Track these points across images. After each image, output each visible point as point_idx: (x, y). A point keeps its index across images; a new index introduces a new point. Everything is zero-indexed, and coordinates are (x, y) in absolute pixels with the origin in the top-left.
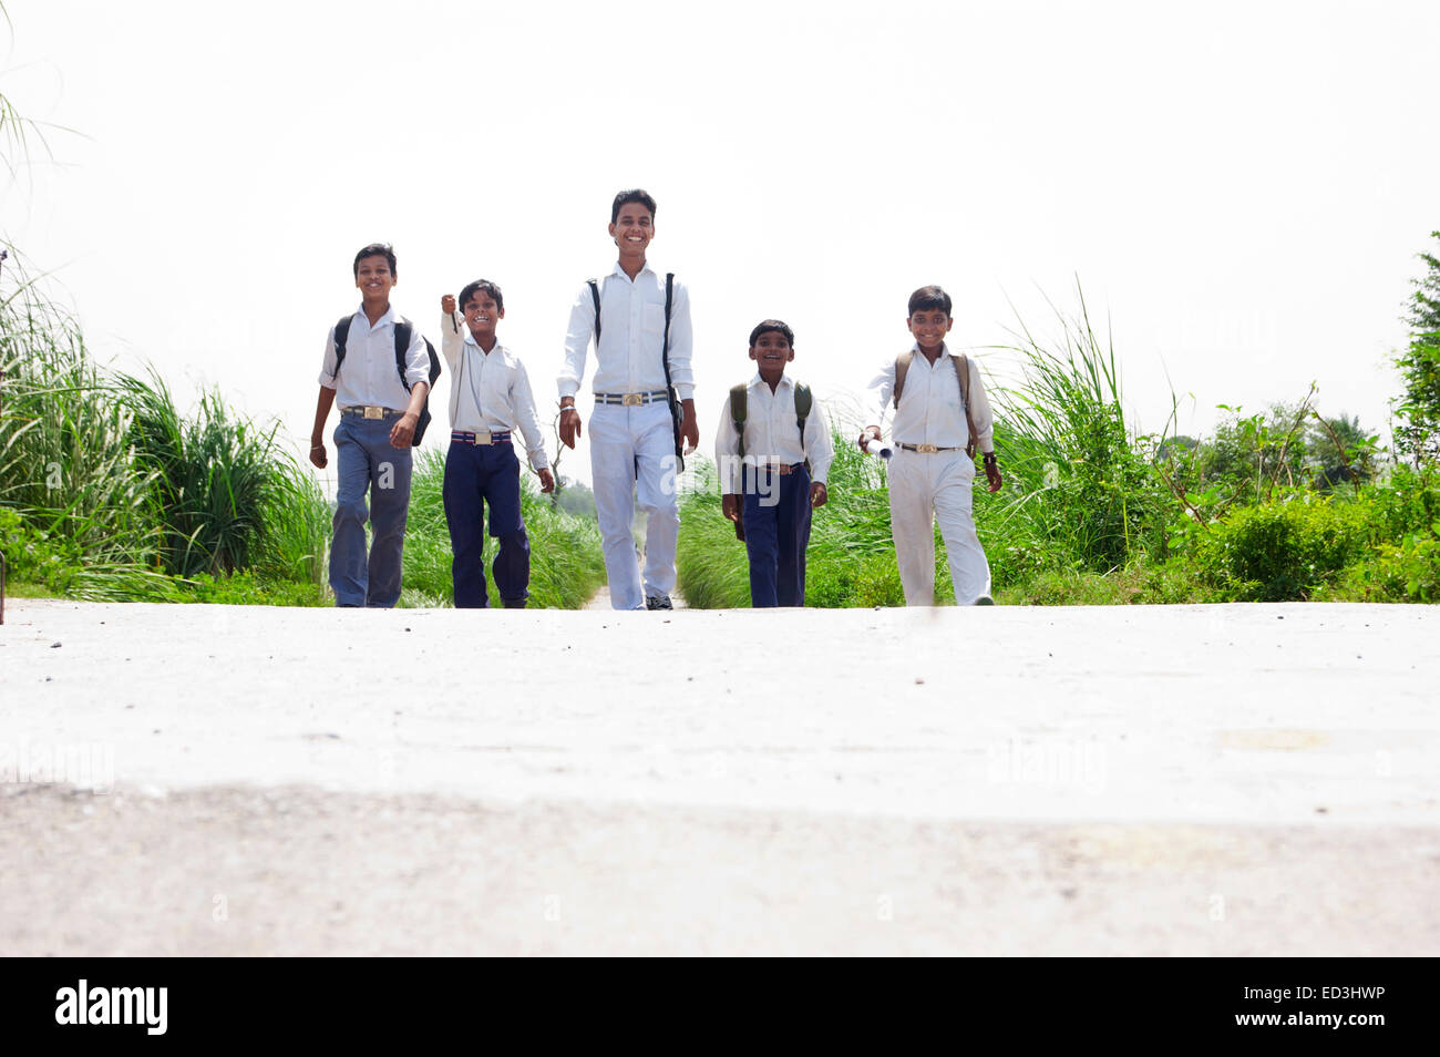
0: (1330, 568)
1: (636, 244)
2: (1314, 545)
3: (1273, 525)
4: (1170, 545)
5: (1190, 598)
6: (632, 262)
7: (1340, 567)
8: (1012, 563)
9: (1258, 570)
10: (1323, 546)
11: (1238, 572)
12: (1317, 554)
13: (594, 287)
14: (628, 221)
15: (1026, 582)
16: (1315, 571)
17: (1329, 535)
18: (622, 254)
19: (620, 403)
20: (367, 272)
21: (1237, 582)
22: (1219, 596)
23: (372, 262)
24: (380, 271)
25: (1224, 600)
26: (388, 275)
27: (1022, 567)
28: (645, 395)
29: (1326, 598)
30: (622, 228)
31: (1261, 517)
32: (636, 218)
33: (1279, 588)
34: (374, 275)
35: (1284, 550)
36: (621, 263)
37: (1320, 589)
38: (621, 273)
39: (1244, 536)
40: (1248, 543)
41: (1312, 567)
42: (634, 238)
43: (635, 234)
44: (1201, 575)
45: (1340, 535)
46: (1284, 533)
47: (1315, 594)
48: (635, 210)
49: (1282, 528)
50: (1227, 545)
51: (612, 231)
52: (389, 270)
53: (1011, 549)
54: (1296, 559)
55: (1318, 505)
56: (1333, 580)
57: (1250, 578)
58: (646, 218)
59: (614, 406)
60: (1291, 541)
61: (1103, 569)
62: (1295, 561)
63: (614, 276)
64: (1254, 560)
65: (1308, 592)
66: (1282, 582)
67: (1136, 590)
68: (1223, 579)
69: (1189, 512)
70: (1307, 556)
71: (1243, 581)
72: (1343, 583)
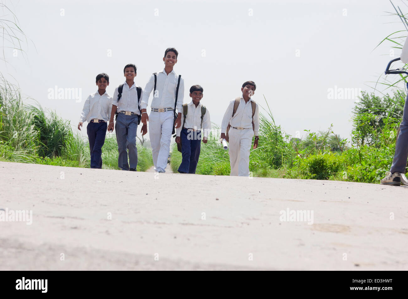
0: (334, 172)
1: (171, 63)
2: (331, 166)
3: (320, 160)
4: (294, 163)
5: (298, 178)
6: (169, 69)
7: (337, 171)
8: (253, 166)
9: (316, 171)
10: (333, 166)
11: (311, 171)
12: (331, 168)
13: (155, 76)
14: (169, 57)
15: (256, 171)
16: (331, 172)
17: (335, 163)
18: (166, 66)
19: (157, 111)
20: (128, 72)
21: (310, 174)
22: (306, 177)
23: (129, 69)
24: (132, 72)
25: (307, 178)
26: (134, 73)
27: (256, 167)
28: (165, 109)
29: (333, 179)
30: (167, 59)
31: (317, 158)
32: (172, 56)
33: (321, 176)
34: (130, 72)
35: (323, 166)
36: (165, 69)
37: (331, 177)
38: (165, 72)
39: (313, 162)
40: (314, 164)
41: (330, 171)
42: (170, 62)
43: (171, 60)
44: (301, 172)
45: (337, 163)
46: (323, 162)
47: (330, 178)
48: (172, 54)
49: (323, 161)
50: (308, 165)
51: (164, 60)
52: (134, 71)
53: (253, 162)
54: (326, 169)
55: (332, 155)
56: (335, 175)
57: (314, 173)
58: (175, 56)
59: (156, 112)
60: (325, 164)
61: (276, 168)
62: (325, 169)
63: (162, 73)
64: (315, 169)
65: (328, 177)
66: (322, 175)
67: (285, 175)
68: (307, 173)
69: (299, 155)
70: (328, 168)
71: (312, 174)
72: (338, 176)
